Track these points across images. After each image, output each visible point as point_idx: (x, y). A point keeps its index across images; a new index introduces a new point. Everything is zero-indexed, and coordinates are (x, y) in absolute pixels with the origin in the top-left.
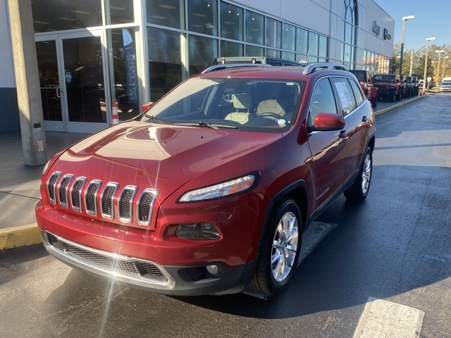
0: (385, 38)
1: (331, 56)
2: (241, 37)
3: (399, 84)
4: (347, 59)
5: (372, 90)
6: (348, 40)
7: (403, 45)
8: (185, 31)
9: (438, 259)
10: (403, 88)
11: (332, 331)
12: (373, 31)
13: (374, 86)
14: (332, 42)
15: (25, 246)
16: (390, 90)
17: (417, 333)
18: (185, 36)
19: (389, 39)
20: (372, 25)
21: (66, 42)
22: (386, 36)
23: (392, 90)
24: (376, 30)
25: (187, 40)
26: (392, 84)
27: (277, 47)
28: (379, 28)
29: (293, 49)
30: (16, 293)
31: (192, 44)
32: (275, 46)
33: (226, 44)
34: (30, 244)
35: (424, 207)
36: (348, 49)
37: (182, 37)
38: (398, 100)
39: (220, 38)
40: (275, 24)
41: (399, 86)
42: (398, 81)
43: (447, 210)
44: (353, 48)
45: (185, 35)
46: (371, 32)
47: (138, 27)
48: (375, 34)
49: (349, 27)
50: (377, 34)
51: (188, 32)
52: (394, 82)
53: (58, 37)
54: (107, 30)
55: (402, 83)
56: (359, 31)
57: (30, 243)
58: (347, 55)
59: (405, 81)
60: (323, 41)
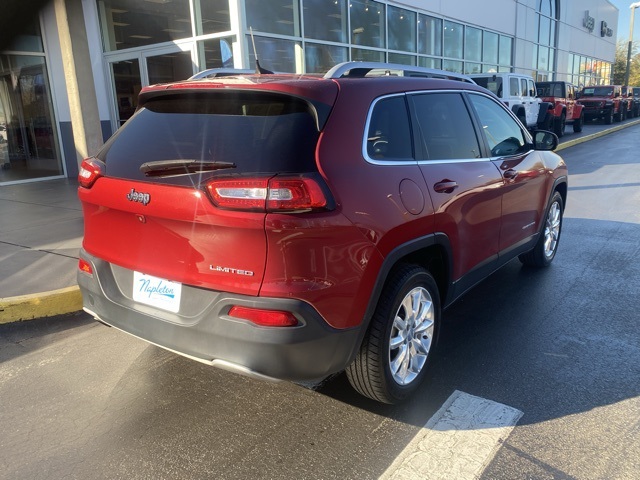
0: (602, 34)
1: (518, 63)
2: (382, 44)
3: (618, 98)
4: (543, 66)
5: (576, 108)
6: (544, 40)
7: (630, 43)
8: (300, 39)
9: (577, 341)
10: (625, 104)
11: (385, 434)
12: (584, 25)
13: (578, 102)
14: (519, 44)
15: (47, 317)
16: (605, 107)
17: (500, 441)
18: (301, 46)
19: (609, 35)
20: (582, 16)
21: (151, 61)
22: (605, 32)
23: (608, 108)
24: (588, 24)
25: (303, 50)
26: (608, 100)
27: (435, 55)
28: (593, 20)
29: (460, 55)
30: (14, 374)
31: (310, 56)
32: (433, 53)
33: (360, 52)
34: (53, 315)
35: (588, 270)
36: (544, 52)
37: (297, 47)
38: (617, 120)
39: (350, 46)
40: (433, 22)
41: (620, 102)
42: (617, 95)
43: (620, 274)
44: (552, 51)
45: (300, 43)
46: (582, 28)
47: (235, 36)
48: (587, 30)
49: (545, 22)
50: (591, 30)
51: (304, 40)
52: (610, 97)
53: (141, 54)
54: (198, 42)
55: (624, 96)
56: (562, 27)
57: (52, 313)
58: (543, 61)
59: (630, 95)
60: (506, 43)
